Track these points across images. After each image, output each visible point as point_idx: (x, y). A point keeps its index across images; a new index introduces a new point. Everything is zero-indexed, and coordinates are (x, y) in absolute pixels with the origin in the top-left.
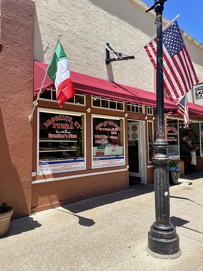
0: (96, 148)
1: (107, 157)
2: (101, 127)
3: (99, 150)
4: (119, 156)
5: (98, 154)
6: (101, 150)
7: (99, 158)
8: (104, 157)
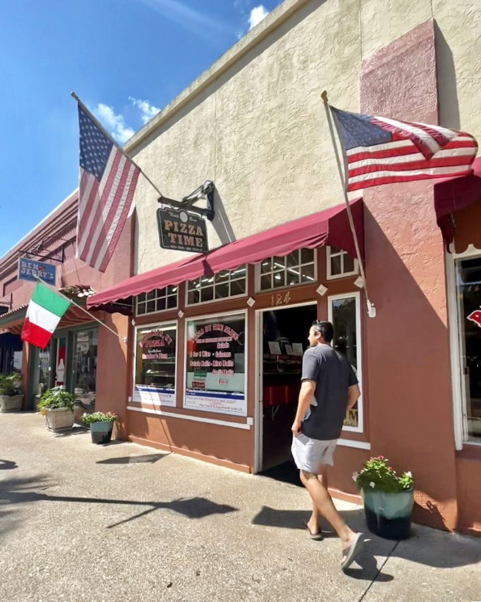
0: (191, 374)
1: (208, 392)
2: (199, 338)
3: (196, 377)
4: (233, 394)
5: (195, 385)
6: (199, 377)
7: (196, 391)
8: (204, 392)
